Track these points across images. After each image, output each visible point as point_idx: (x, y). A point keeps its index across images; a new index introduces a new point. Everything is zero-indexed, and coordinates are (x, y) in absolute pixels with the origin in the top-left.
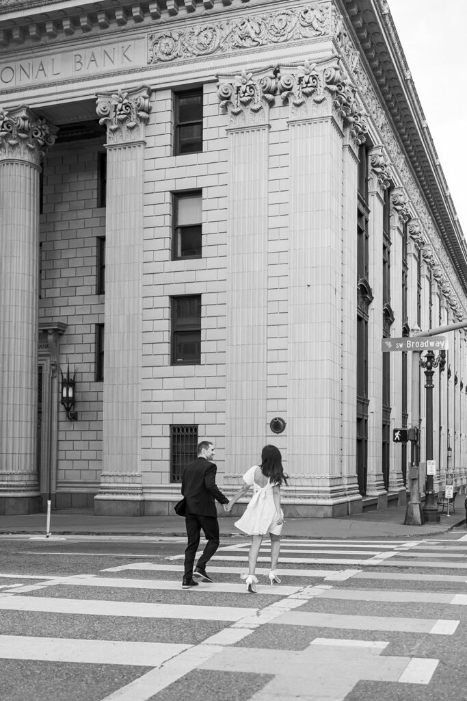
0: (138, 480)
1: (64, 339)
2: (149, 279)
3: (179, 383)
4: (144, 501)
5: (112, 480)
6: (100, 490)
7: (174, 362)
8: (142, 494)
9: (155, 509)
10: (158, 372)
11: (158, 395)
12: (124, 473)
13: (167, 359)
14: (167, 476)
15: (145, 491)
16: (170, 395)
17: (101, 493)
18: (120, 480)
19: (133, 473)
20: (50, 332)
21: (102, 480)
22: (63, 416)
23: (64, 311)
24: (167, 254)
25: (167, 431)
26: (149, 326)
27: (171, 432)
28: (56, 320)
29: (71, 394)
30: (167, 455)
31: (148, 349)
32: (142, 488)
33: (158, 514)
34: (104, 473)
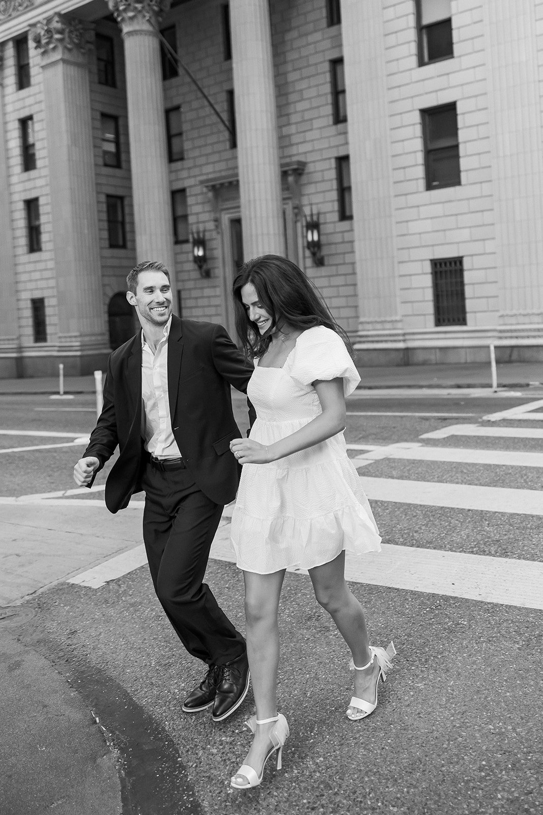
0: (399, 325)
1: (304, 179)
2: (395, 94)
3: (438, 209)
4: (407, 349)
5: (370, 327)
6: (358, 339)
7: (429, 187)
8: (404, 341)
9: (420, 357)
10: (413, 200)
11: (414, 227)
12: (383, 319)
13: (422, 184)
14: (431, 319)
15: (407, 337)
16: (427, 225)
17: (360, 342)
18: (379, 326)
19: (394, 318)
20: (290, 172)
21: (360, 327)
22: (309, 262)
23: (302, 148)
24: (414, 60)
25: (428, 268)
26: (398, 148)
27: (432, 268)
28: (295, 159)
29: (316, 238)
30: (429, 294)
31: (400, 175)
32: (404, 335)
33: (424, 363)
34: (362, 319)
